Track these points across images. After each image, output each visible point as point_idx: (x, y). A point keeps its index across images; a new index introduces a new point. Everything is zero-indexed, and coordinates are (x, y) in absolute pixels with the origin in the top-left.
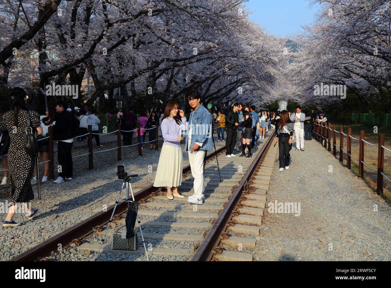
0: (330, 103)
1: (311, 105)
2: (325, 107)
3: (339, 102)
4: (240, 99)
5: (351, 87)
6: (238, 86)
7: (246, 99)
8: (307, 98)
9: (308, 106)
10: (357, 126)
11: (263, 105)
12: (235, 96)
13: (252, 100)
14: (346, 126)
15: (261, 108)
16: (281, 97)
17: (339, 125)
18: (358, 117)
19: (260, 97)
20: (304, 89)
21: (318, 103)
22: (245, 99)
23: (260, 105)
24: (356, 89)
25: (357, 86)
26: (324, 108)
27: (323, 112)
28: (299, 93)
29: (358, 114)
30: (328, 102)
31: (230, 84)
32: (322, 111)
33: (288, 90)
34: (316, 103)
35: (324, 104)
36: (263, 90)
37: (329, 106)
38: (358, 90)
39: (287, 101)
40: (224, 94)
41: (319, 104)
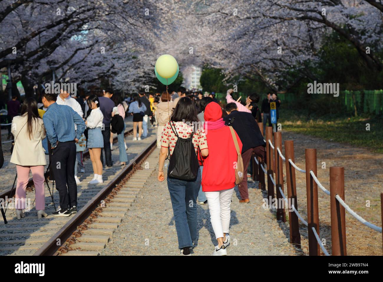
0: (294, 67)
1: (250, 73)
2: (285, 77)
3: (315, 64)
4: (82, 63)
5: (340, 27)
6: (71, 33)
7: (99, 64)
8: (241, 57)
9: (246, 77)
10: (359, 122)
11: (144, 77)
12: (68, 57)
13: (113, 67)
14: (332, 123)
15: (137, 84)
16: (185, 57)
17: (315, 119)
18: (359, 100)
19: (134, 58)
20: (230, 34)
21: (267, 68)
22: (95, 65)
23: (134, 77)
24: (352, 30)
25: (354, 24)
26: (282, 79)
27: (280, 89)
28: (220, 46)
29: (359, 92)
30: (288, 65)
31: (49, 27)
32: (277, 87)
33: (198, 40)
34: (264, 69)
35: (280, 71)
36: (137, 41)
37: (293, 75)
38: (357, 33)
39: (199, 66)
40: (36, 52)
41: (269, 71)
